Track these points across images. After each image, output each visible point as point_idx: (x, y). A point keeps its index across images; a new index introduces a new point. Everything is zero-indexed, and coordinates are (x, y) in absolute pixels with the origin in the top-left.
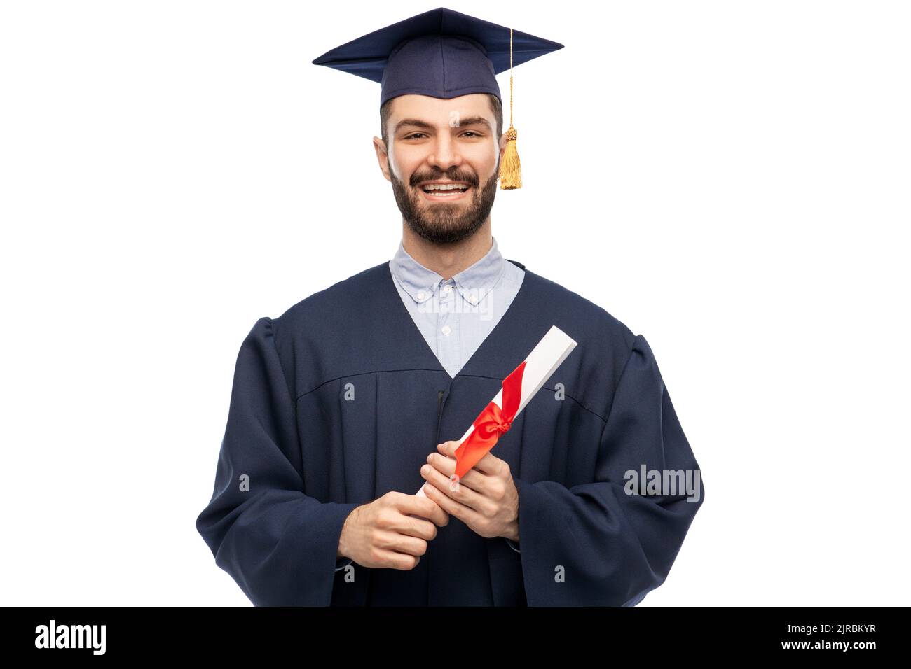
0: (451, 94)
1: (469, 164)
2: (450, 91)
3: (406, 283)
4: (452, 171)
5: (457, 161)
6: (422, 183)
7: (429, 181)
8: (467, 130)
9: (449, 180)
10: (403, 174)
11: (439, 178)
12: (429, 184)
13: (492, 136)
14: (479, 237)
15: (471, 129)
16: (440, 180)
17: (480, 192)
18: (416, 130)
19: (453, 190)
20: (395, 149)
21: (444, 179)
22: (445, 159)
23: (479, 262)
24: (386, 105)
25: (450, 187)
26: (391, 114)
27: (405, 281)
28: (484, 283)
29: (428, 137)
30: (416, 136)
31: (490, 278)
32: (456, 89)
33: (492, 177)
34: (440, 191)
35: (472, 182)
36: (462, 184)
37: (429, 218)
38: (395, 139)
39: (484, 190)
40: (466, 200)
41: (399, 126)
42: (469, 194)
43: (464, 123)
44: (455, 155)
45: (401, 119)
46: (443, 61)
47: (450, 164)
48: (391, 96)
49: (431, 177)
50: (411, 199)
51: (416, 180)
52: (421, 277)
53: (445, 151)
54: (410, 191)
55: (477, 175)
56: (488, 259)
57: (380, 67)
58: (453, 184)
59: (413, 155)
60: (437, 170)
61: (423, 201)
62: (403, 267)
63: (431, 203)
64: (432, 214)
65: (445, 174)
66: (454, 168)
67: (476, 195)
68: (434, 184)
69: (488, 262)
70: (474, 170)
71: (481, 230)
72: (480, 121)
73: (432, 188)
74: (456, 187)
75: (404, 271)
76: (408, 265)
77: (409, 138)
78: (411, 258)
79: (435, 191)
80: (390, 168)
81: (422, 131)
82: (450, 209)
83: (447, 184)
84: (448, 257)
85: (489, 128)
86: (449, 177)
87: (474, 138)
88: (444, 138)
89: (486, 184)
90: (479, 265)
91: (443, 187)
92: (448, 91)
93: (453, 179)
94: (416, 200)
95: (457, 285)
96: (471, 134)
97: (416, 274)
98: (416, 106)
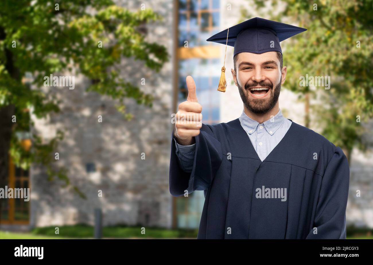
0: (261, 52)
1: (268, 79)
2: (260, 50)
3: (245, 126)
4: (262, 83)
5: (264, 78)
6: (250, 88)
7: (252, 87)
8: (267, 66)
9: (261, 86)
10: (242, 84)
11: (256, 85)
12: (252, 88)
13: (278, 68)
15: (270, 65)
17: (273, 91)
18: (247, 66)
20: (239, 74)
21: (259, 86)
22: (258, 78)
24: (236, 56)
25: (261, 89)
26: (237, 60)
28: (276, 126)
29: (252, 69)
30: (247, 68)
31: (278, 123)
32: (263, 50)
33: (278, 85)
35: (271, 86)
36: (266, 87)
37: (253, 105)
38: (239, 70)
39: (275, 90)
41: (240, 65)
42: (269, 92)
43: (267, 63)
44: (262, 76)
45: (241, 62)
46: (257, 39)
47: (260, 80)
48: (237, 53)
49: (253, 85)
51: (247, 86)
52: (251, 123)
53: (259, 75)
54: (245, 91)
55: (272, 84)
56: (278, 116)
57: (234, 41)
58: (262, 88)
59: (246, 76)
60: (255, 83)
62: (244, 119)
65: (259, 84)
66: (262, 81)
67: (272, 92)
68: (254, 88)
70: (271, 82)
71: (275, 106)
72: (273, 62)
73: (254, 89)
74: (263, 89)
75: (244, 121)
76: (246, 119)
77: (244, 69)
78: (247, 116)
80: (237, 81)
81: (250, 66)
82: (262, 101)
83: (259, 88)
85: (277, 65)
86: (261, 85)
87: (271, 69)
88: (258, 68)
89: (276, 87)
91: (258, 89)
93: (262, 86)
94: (247, 95)
95: (265, 126)
96: (269, 67)
97: (248, 122)
98: (247, 57)
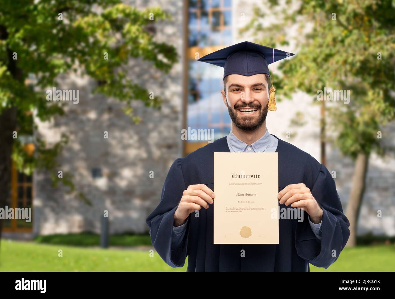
0: (250, 74)
1: (257, 100)
2: (250, 73)
3: (233, 146)
4: (251, 104)
5: (252, 100)
6: (239, 108)
7: (242, 108)
8: (256, 88)
9: (249, 107)
10: (231, 104)
11: (245, 107)
12: (241, 109)
13: (266, 90)
14: (261, 129)
15: (258, 87)
16: (246, 107)
17: (262, 111)
18: (237, 88)
19: (251, 111)
20: (229, 95)
21: (248, 107)
22: (248, 100)
23: (261, 138)
24: (225, 78)
25: (250, 110)
26: (227, 82)
27: (233, 145)
28: (263, 146)
29: (241, 91)
30: (237, 90)
31: (266, 144)
32: (252, 72)
33: (266, 105)
34: (246, 111)
35: (259, 107)
36: (255, 108)
37: (241, 122)
38: (229, 91)
39: (263, 110)
40: (256, 115)
41: (230, 87)
42: (258, 112)
43: (255, 85)
44: (251, 98)
45: (231, 84)
46: (247, 61)
47: (249, 101)
48: (227, 75)
49: (242, 106)
50: (235, 114)
51: (236, 107)
52: (239, 144)
53: (248, 96)
54: (234, 111)
55: (261, 105)
56: (265, 137)
57: (224, 62)
58: (251, 108)
59: (236, 97)
60: (245, 104)
61: (239, 115)
62: (232, 140)
63: (242, 116)
64: (242, 120)
65: (248, 105)
66: (251, 103)
67: (260, 112)
68: (244, 109)
69: (265, 138)
70: (260, 103)
71: (262, 126)
72: (261, 84)
73: (243, 110)
74: (252, 110)
75: (232, 141)
76: (235, 139)
77: (234, 91)
78: (235, 137)
79: (244, 111)
80: (227, 102)
81: (239, 88)
82: (250, 119)
83: (248, 109)
84: (250, 137)
85: (265, 87)
86: (249, 106)
87: (259, 91)
88: (247, 90)
89: (264, 108)
90: (262, 139)
91: (247, 110)
92: (249, 73)
93: (251, 107)
94: (236, 114)
95: (253, 147)
96: (258, 89)
97: (237, 143)
98: (236, 79)
